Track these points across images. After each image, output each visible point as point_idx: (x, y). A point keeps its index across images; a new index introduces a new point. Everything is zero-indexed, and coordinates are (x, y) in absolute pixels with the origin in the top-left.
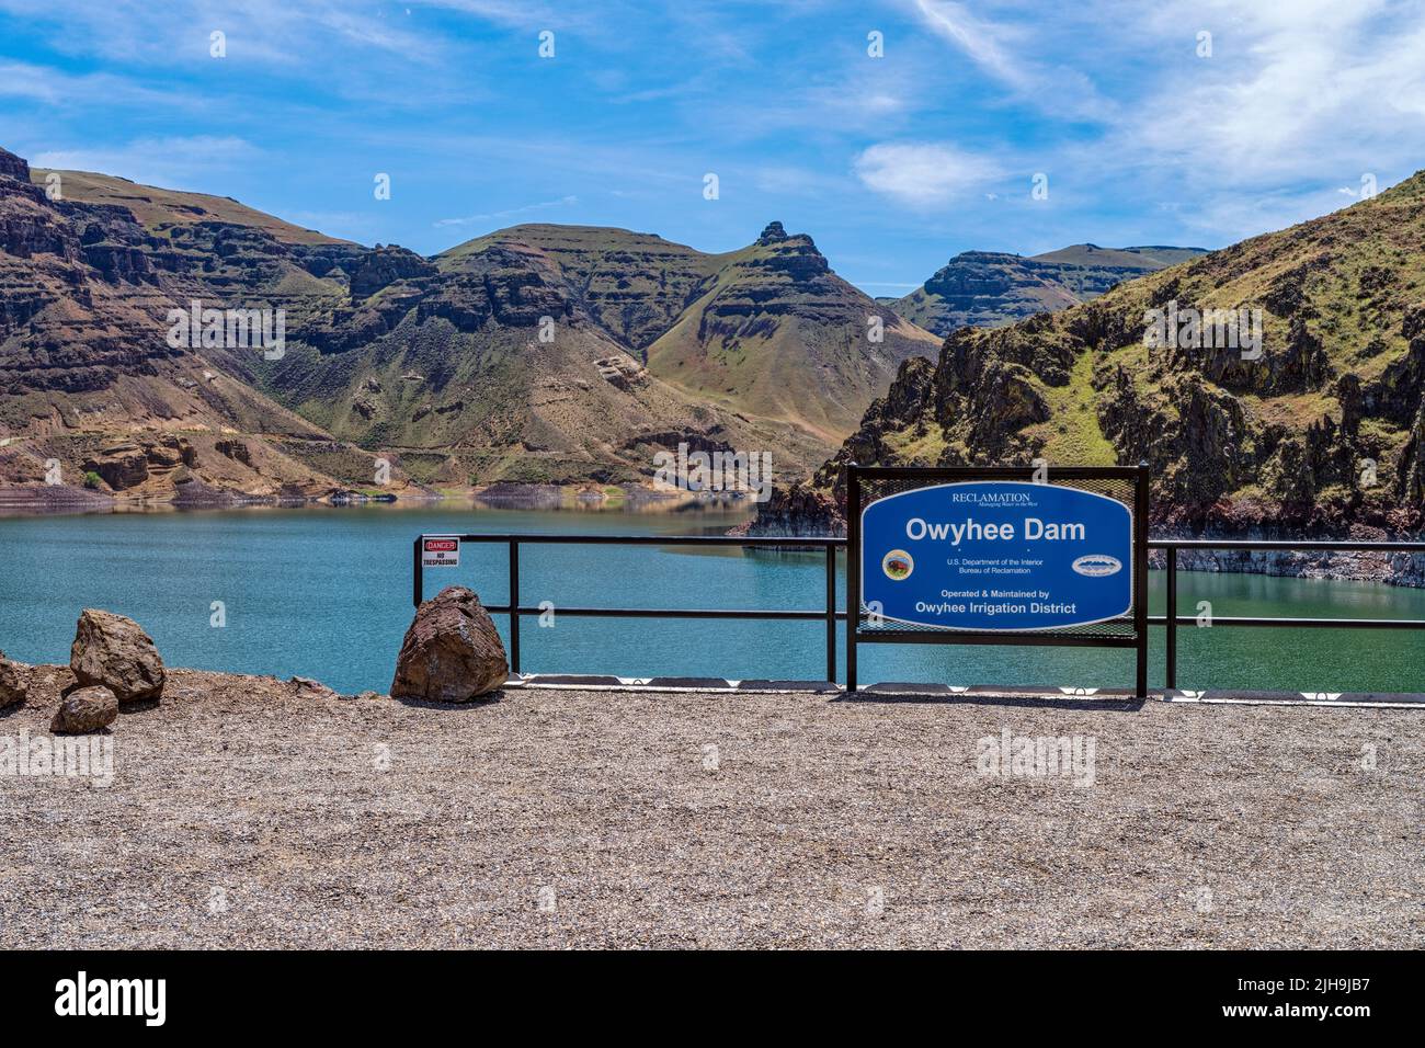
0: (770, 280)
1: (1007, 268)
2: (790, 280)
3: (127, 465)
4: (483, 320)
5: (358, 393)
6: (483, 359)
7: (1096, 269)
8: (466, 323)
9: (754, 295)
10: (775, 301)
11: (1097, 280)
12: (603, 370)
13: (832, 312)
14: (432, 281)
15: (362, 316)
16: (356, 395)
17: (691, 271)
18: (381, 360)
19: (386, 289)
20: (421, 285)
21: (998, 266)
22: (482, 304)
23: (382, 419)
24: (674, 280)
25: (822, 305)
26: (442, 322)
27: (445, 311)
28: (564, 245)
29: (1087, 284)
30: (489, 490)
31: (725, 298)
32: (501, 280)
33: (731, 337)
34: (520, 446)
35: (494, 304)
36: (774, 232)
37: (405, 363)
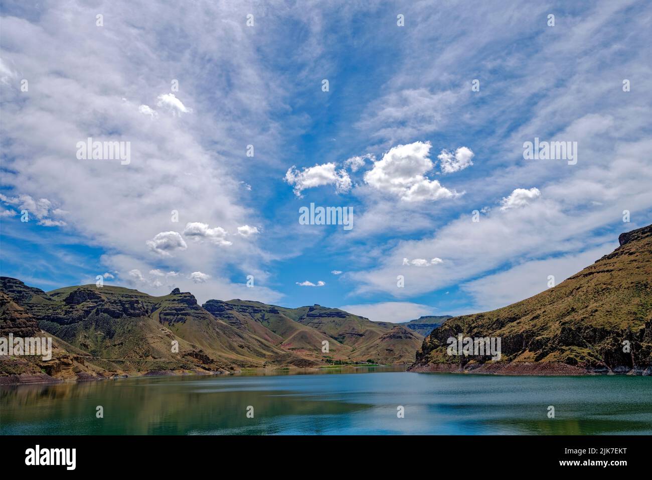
0: (181, 305)
1: (223, 305)
2: (187, 305)
3: (55, 366)
4: (122, 315)
5: (80, 338)
6: (125, 328)
7: (242, 306)
8: (114, 315)
9: (176, 310)
10: (183, 312)
11: (243, 309)
12: (163, 332)
13: (201, 316)
14: (100, 301)
15: (76, 312)
16: (80, 340)
17: (150, 302)
18: (86, 328)
19: (84, 303)
20: (96, 302)
21: (222, 304)
22: (121, 309)
23: (93, 349)
24: (146, 304)
25: (198, 313)
26: (106, 315)
27: (106, 311)
28: (107, 291)
29: (240, 310)
30: (148, 373)
31: (166, 310)
32: (126, 302)
33: (171, 322)
34: (150, 357)
35: (125, 310)
36: (176, 291)
37: (95, 329)
